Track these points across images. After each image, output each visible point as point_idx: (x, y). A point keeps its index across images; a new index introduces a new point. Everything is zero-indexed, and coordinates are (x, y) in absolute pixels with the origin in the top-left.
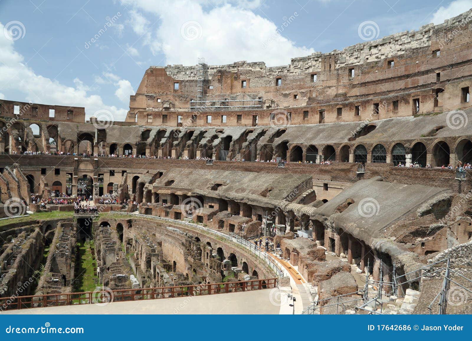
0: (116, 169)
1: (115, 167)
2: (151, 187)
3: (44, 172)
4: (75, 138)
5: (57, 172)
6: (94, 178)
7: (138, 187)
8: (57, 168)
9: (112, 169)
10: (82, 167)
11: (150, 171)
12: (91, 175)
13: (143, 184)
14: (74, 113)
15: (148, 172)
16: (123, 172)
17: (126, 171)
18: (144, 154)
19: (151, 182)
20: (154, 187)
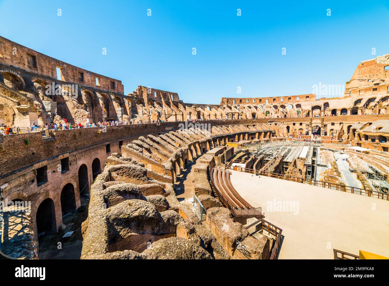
0: (335, 122)
1: (335, 121)
2: (361, 132)
3: (294, 124)
4: (310, 109)
5: (301, 124)
6: (322, 127)
7: (351, 131)
8: (301, 122)
9: (333, 122)
10: (314, 121)
11: (361, 122)
12: (320, 125)
13: (354, 130)
14: (309, 97)
15: (359, 123)
16: (340, 123)
17: (342, 123)
18: (356, 113)
19: (361, 128)
20: (364, 132)
